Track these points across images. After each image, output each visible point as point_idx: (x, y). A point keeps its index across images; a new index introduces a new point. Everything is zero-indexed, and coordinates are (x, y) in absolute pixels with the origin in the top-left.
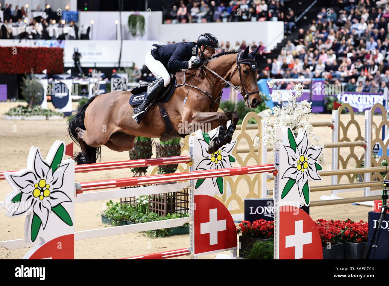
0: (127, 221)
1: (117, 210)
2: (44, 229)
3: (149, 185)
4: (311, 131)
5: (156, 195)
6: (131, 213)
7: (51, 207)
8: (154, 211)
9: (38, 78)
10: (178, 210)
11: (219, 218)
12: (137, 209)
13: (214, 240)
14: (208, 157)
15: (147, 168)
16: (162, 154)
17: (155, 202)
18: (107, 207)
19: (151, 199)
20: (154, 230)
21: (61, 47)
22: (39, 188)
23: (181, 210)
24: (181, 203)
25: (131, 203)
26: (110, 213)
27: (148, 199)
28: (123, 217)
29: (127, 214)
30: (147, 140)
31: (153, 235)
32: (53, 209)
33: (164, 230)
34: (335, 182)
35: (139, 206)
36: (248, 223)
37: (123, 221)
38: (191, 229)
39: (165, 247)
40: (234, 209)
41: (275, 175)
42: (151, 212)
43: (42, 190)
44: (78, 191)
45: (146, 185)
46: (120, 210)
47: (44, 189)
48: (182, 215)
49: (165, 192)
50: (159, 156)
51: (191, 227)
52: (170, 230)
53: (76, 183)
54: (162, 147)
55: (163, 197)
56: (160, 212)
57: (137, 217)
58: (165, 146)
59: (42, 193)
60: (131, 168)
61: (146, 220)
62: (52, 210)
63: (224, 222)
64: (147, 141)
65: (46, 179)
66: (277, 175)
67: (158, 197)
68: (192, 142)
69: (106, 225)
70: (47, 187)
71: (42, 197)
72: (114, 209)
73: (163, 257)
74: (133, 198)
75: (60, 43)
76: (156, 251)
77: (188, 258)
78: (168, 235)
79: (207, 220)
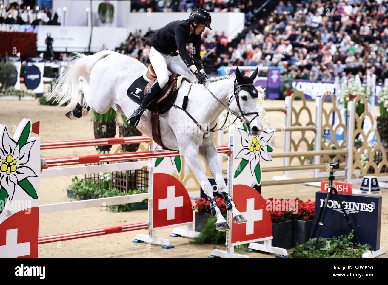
0: (91, 196)
1: (81, 185)
3: (112, 162)
4: (264, 115)
5: (118, 172)
6: (95, 189)
7: (18, 181)
8: (116, 187)
9: (11, 61)
10: (139, 187)
11: (177, 195)
12: (101, 185)
13: (171, 216)
15: (111, 146)
16: (125, 134)
17: (117, 179)
18: (73, 183)
19: (114, 176)
20: (116, 205)
21: (35, 32)
22: (6, 163)
23: (142, 187)
24: (142, 180)
25: (95, 179)
26: (75, 189)
27: (111, 176)
28: (87, 192)
29: (91, 189)
30: (111, 120)
31: (115, 210)
32: (19, 183)
33: (125, 205)
34: (287, 164)
35: (102, 182)
36: (204, 200)
37: (87, 196)
38: (150, 204)
39: (126, 221)
40: (191, 187)
41: (229, 155)
42: (114, 188)
43: (9, 165)
44: (44, 167)
45: (109, 162)
46: (84, 186)
47: (11, 164)
48: (143, 192)
49: (127, 170)
50: (122, 136)
52: (131, 206)
53: (41, 160)
54: (125, 127)
55: (125, 175)
56: (122, 188)
57: (100, 192)
58: (128, 126)
59: (9, 168)
60: (95, 146)
61: (108, 196)
63: (181, 199)
64: (111, 121)
65: (13, 155)
66: (231, 155)
67: (120, 175)
69: (71, 199)
70: (14, 162)
71: (9, 172)
72: (79, 185)
73: (123, 230)
74: (97, 175)
75: (34, 28)
76: (117, 225)
77: (147, 231)
78: (129, 210)
79: (165, 196)
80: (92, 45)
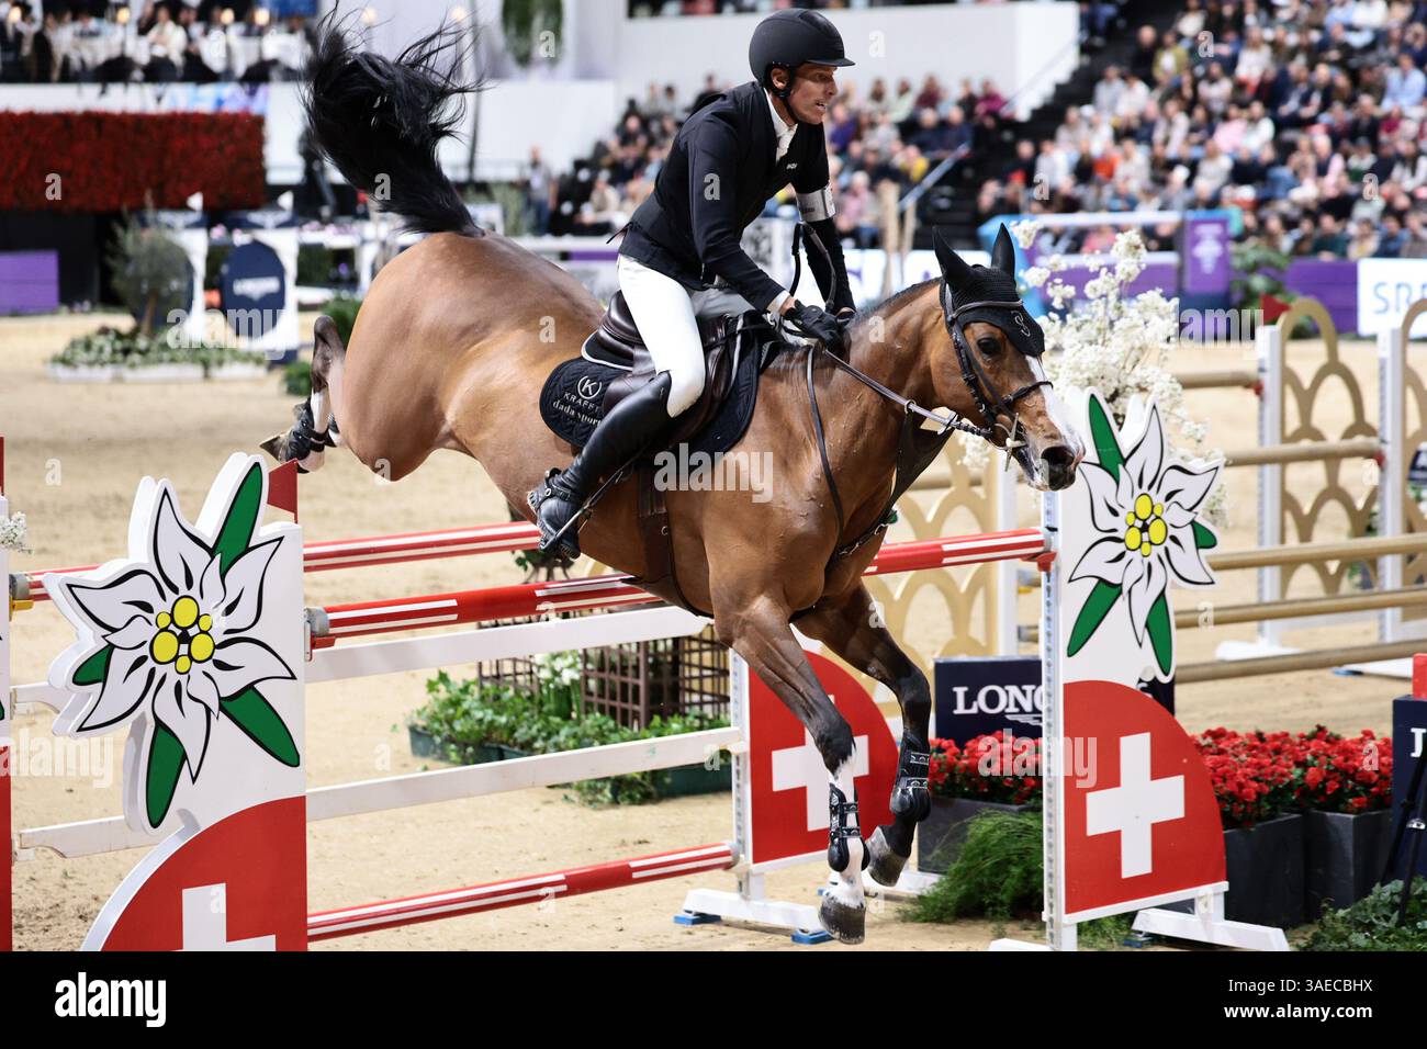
0: (502, 746)
1: (465, 706)
2: (194, 779)
3: (585, 611)
4: (1176, 404)
5: (608, 648)
6: (517, 717)
7: (220, 699)
8: (602, 710)
9: (169, 226)
10: (691, 704)
12: (541, 704)
17: (605, 675)
18: (430, 697)
19: (590, 666)
20: (605, 779)
21: (255, 109)
22: (172, 627)
23: (701, 703)
24: (701, 678)
25: (516, 681)
26: (440, 721)
27: (580, 666)
28: (487, 731)
29: (503, 720)
31: (599, 797)
32: (226, 705)
33: (638, 777)
34: (1271, 594)
35: (545, 691)
36: (950, 747)
37: (487, 746)
38: (738, 772)
39: (645, 842)
41: (1045, 567)
42: (593, 712)
43: (185, 638)
44: (319, 640)
45: (572, 613)
46: (476, 709)
47: (192, 632)
48: (706, 723)
49: (642, 639)
51: (738, 764)
52: (661, 778)
53: (309, 611)
55: (634, 658)
56: (625, 712)
57: (539, 731)
59: (184, 648)
60: (513, 552)
61: (571, 742)
62: (221, 708)
65: (197, 596)
66: (1053, 566)
67: (616, 659)
69: (428, 762)
70: (204, 624)
71: (183, 663)
72: (455, 703)
73: (636, 875)
74: (525, 661)
75: (252, 93)
76: (610, 857)
77: (730, 878)
78: (655, 795)
80: (481, 157)
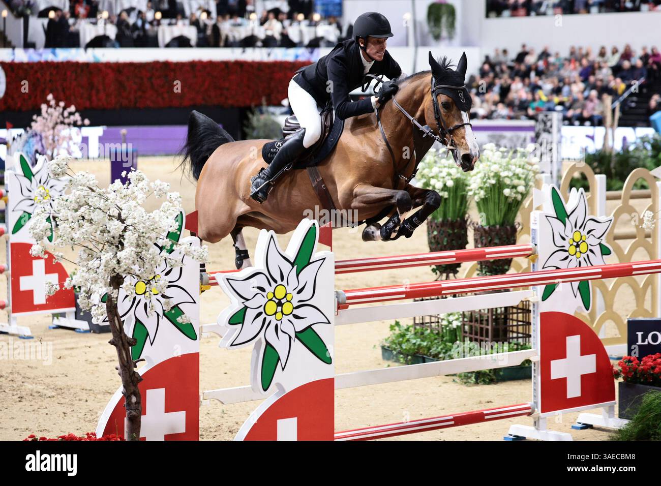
0: (425, 356)
1: (407, 337)
2: (283, 369)
3: (464, 294)
5: (474, 311)
6: (431, 343)
7: (296, 332)
8: (471, 339)
9: (273, 114)
10: (513, 338)
11: (584, 352)
12: (443, 337)
13: (574, 390)
14: (564, 246)
15: (459, 265)
16: (484, 241)
17: (472, 324)
18: (391, 333)
19: (466, 320)
20: (472, 372)
22: (274, 299)
23: (518, 338)
24: (517, 326)
25: (431, 326)
26: (395, 343)
27: (461, 319)
28: (418, 349)
29: (425, 344)
30: (458, 217)
31: (469, 380)
32: (298, 335)
33: (488, 371)
35: (444, 331)
37: (417, 356)
38: (535, 370)
39: (491, 402)
40: (609, 336)
43: (280, 304)
44: (341, 306)
45: (457, 295)
46: (412, 338)
47: (283, 301)
48: (520, 347)
49: (490, 307)
50: (479, 246)
51: (535, 367)
52: (498, 373)
53: (337, 292)
54: (484, 229)
55: (486, 316)
56: (482, 341)
57: (442, 349)
58: (489, 228)
59: (279, 309)
60: (431, 266)
62: (296, 337)
63: (592, 359)
64: (459, 219)
65: (286, 285)
67: (478, 316)
68: (535, 221)
69: (390, 363)
70: (289, 298)
71: (279, 315)
72: (403, 336)
73: (486, 417)
74: (436, 317)
75: (312, 52)
76: (475, 409)
77: (530, 420)
78: (495, 380)
79: (562, 355)
